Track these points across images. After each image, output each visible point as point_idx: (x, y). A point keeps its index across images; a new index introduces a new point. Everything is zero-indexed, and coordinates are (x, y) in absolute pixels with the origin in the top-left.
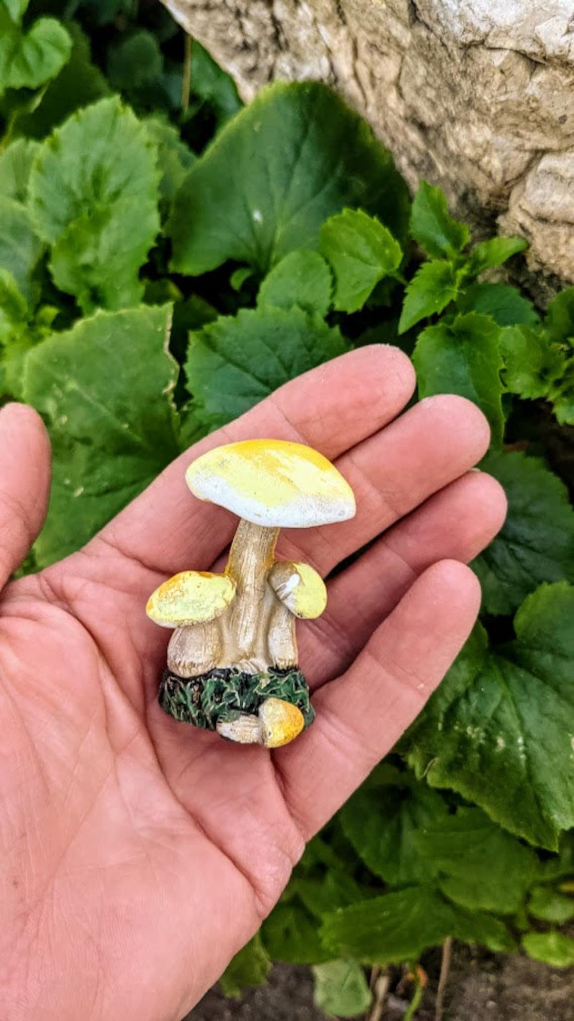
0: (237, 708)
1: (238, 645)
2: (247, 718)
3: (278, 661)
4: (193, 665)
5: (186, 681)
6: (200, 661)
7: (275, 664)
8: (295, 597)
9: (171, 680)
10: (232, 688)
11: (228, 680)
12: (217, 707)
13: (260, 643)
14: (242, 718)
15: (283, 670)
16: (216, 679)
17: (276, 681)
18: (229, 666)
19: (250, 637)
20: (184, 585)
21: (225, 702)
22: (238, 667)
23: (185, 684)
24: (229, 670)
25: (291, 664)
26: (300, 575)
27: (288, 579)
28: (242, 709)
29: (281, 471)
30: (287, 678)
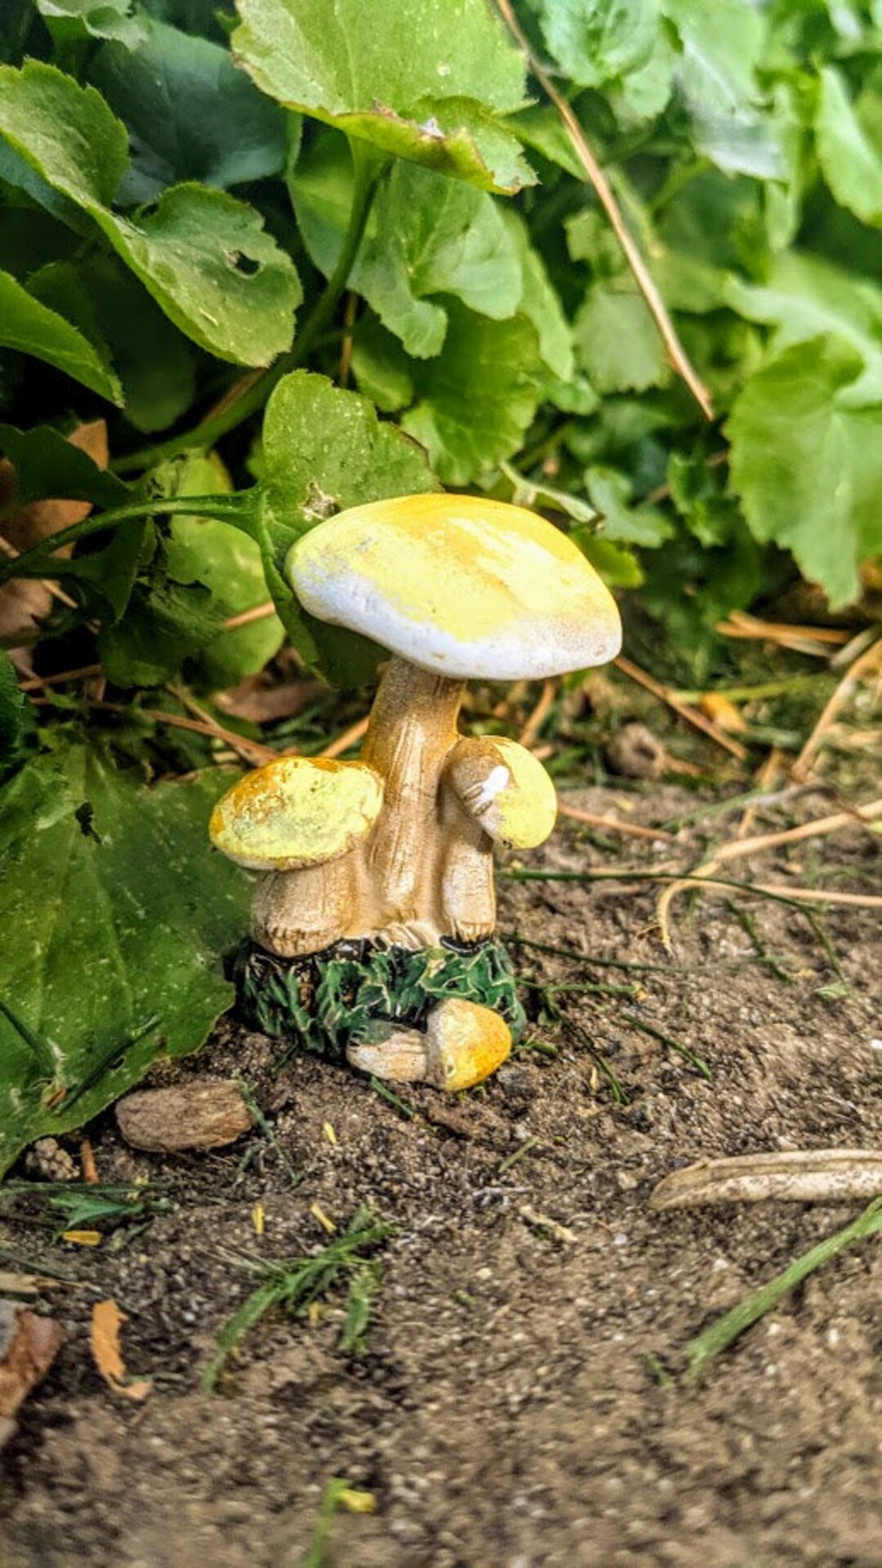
0: (384, 1016)
1: (385, 896)
2: (404, 1036)
3: (461, 927)
4: (301, 934)
5: (288, 962)
6: (314, 927)
7: (454, 931)
8: (500, 811)
9: (258, 960)
10: (376, 979)
11: (366, 961)
12: (348, 1014)
13: (427, 893)
14: (397, 1036)
15: (471, 942)
16: (343, 961)
17: (458, 964)
18: (369, 935)
19: (407, 883)
20: (283, 786)
21: (363, 1006)
22: (385, 937)
23: (286, 970)
24: (367, 942)
25: (484, 931)
26: (509, 768)
27: (487, 776)
28: (394, 1019)
29: (483, 562)
30: (477, 958)
